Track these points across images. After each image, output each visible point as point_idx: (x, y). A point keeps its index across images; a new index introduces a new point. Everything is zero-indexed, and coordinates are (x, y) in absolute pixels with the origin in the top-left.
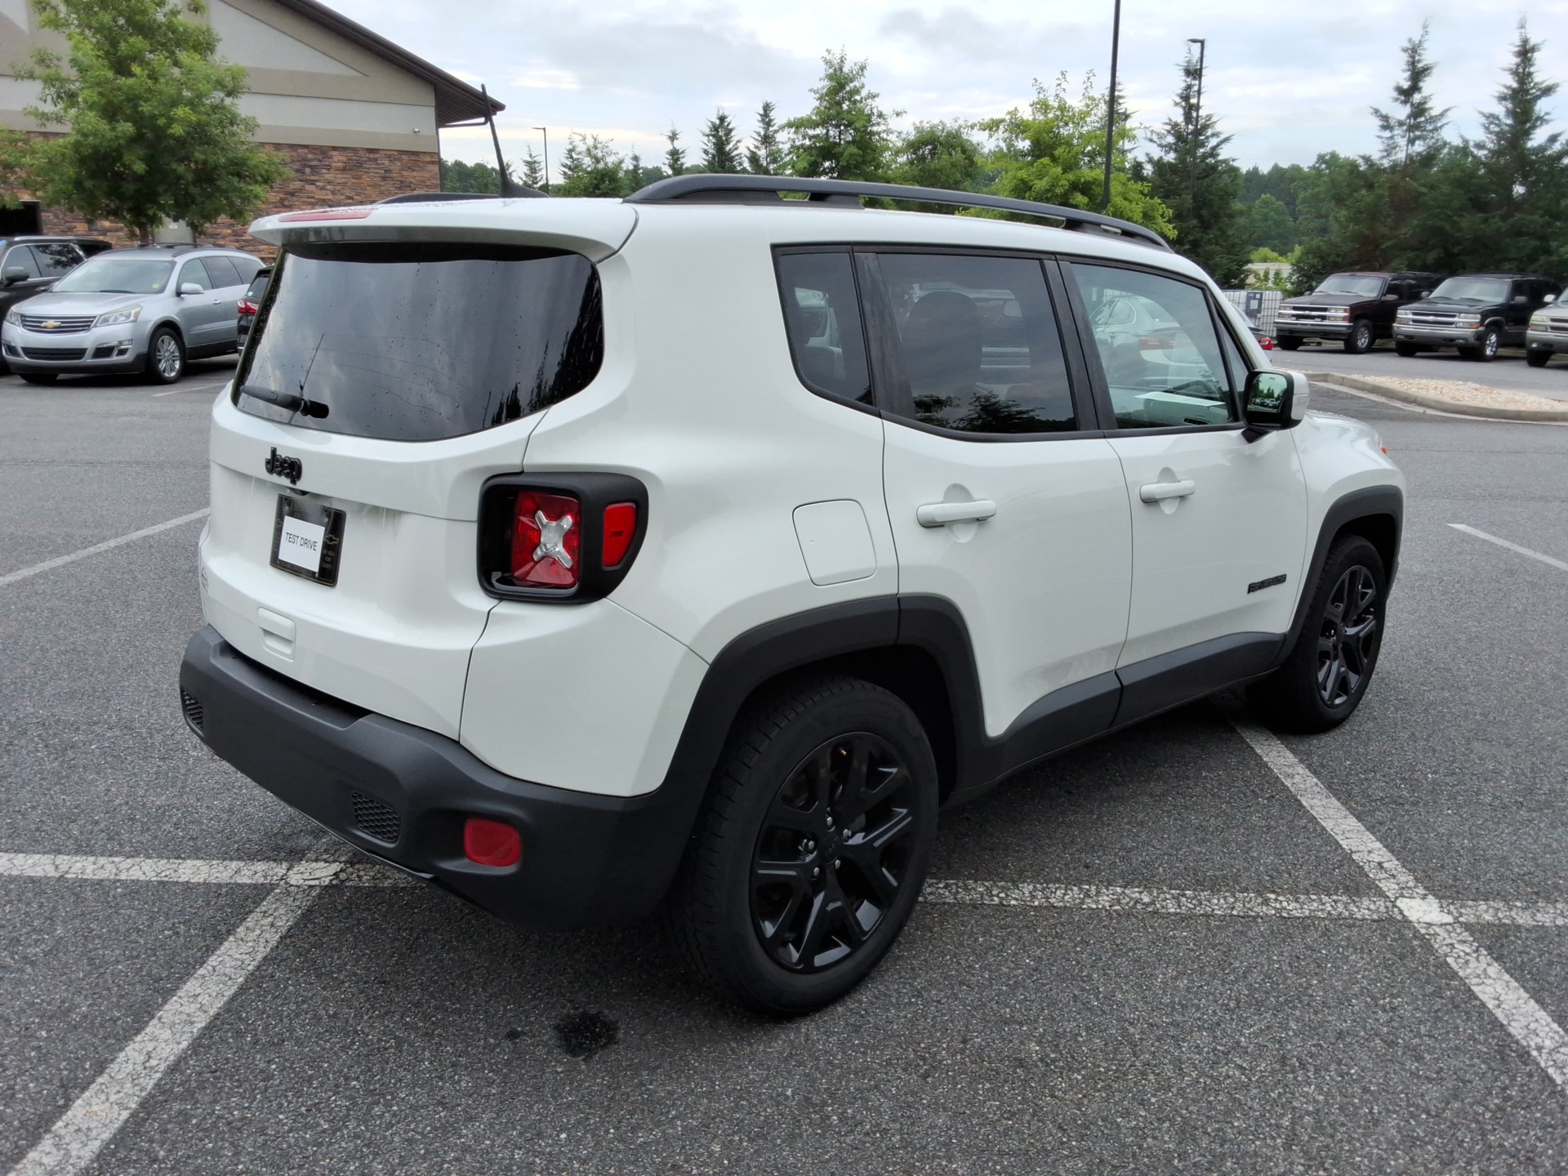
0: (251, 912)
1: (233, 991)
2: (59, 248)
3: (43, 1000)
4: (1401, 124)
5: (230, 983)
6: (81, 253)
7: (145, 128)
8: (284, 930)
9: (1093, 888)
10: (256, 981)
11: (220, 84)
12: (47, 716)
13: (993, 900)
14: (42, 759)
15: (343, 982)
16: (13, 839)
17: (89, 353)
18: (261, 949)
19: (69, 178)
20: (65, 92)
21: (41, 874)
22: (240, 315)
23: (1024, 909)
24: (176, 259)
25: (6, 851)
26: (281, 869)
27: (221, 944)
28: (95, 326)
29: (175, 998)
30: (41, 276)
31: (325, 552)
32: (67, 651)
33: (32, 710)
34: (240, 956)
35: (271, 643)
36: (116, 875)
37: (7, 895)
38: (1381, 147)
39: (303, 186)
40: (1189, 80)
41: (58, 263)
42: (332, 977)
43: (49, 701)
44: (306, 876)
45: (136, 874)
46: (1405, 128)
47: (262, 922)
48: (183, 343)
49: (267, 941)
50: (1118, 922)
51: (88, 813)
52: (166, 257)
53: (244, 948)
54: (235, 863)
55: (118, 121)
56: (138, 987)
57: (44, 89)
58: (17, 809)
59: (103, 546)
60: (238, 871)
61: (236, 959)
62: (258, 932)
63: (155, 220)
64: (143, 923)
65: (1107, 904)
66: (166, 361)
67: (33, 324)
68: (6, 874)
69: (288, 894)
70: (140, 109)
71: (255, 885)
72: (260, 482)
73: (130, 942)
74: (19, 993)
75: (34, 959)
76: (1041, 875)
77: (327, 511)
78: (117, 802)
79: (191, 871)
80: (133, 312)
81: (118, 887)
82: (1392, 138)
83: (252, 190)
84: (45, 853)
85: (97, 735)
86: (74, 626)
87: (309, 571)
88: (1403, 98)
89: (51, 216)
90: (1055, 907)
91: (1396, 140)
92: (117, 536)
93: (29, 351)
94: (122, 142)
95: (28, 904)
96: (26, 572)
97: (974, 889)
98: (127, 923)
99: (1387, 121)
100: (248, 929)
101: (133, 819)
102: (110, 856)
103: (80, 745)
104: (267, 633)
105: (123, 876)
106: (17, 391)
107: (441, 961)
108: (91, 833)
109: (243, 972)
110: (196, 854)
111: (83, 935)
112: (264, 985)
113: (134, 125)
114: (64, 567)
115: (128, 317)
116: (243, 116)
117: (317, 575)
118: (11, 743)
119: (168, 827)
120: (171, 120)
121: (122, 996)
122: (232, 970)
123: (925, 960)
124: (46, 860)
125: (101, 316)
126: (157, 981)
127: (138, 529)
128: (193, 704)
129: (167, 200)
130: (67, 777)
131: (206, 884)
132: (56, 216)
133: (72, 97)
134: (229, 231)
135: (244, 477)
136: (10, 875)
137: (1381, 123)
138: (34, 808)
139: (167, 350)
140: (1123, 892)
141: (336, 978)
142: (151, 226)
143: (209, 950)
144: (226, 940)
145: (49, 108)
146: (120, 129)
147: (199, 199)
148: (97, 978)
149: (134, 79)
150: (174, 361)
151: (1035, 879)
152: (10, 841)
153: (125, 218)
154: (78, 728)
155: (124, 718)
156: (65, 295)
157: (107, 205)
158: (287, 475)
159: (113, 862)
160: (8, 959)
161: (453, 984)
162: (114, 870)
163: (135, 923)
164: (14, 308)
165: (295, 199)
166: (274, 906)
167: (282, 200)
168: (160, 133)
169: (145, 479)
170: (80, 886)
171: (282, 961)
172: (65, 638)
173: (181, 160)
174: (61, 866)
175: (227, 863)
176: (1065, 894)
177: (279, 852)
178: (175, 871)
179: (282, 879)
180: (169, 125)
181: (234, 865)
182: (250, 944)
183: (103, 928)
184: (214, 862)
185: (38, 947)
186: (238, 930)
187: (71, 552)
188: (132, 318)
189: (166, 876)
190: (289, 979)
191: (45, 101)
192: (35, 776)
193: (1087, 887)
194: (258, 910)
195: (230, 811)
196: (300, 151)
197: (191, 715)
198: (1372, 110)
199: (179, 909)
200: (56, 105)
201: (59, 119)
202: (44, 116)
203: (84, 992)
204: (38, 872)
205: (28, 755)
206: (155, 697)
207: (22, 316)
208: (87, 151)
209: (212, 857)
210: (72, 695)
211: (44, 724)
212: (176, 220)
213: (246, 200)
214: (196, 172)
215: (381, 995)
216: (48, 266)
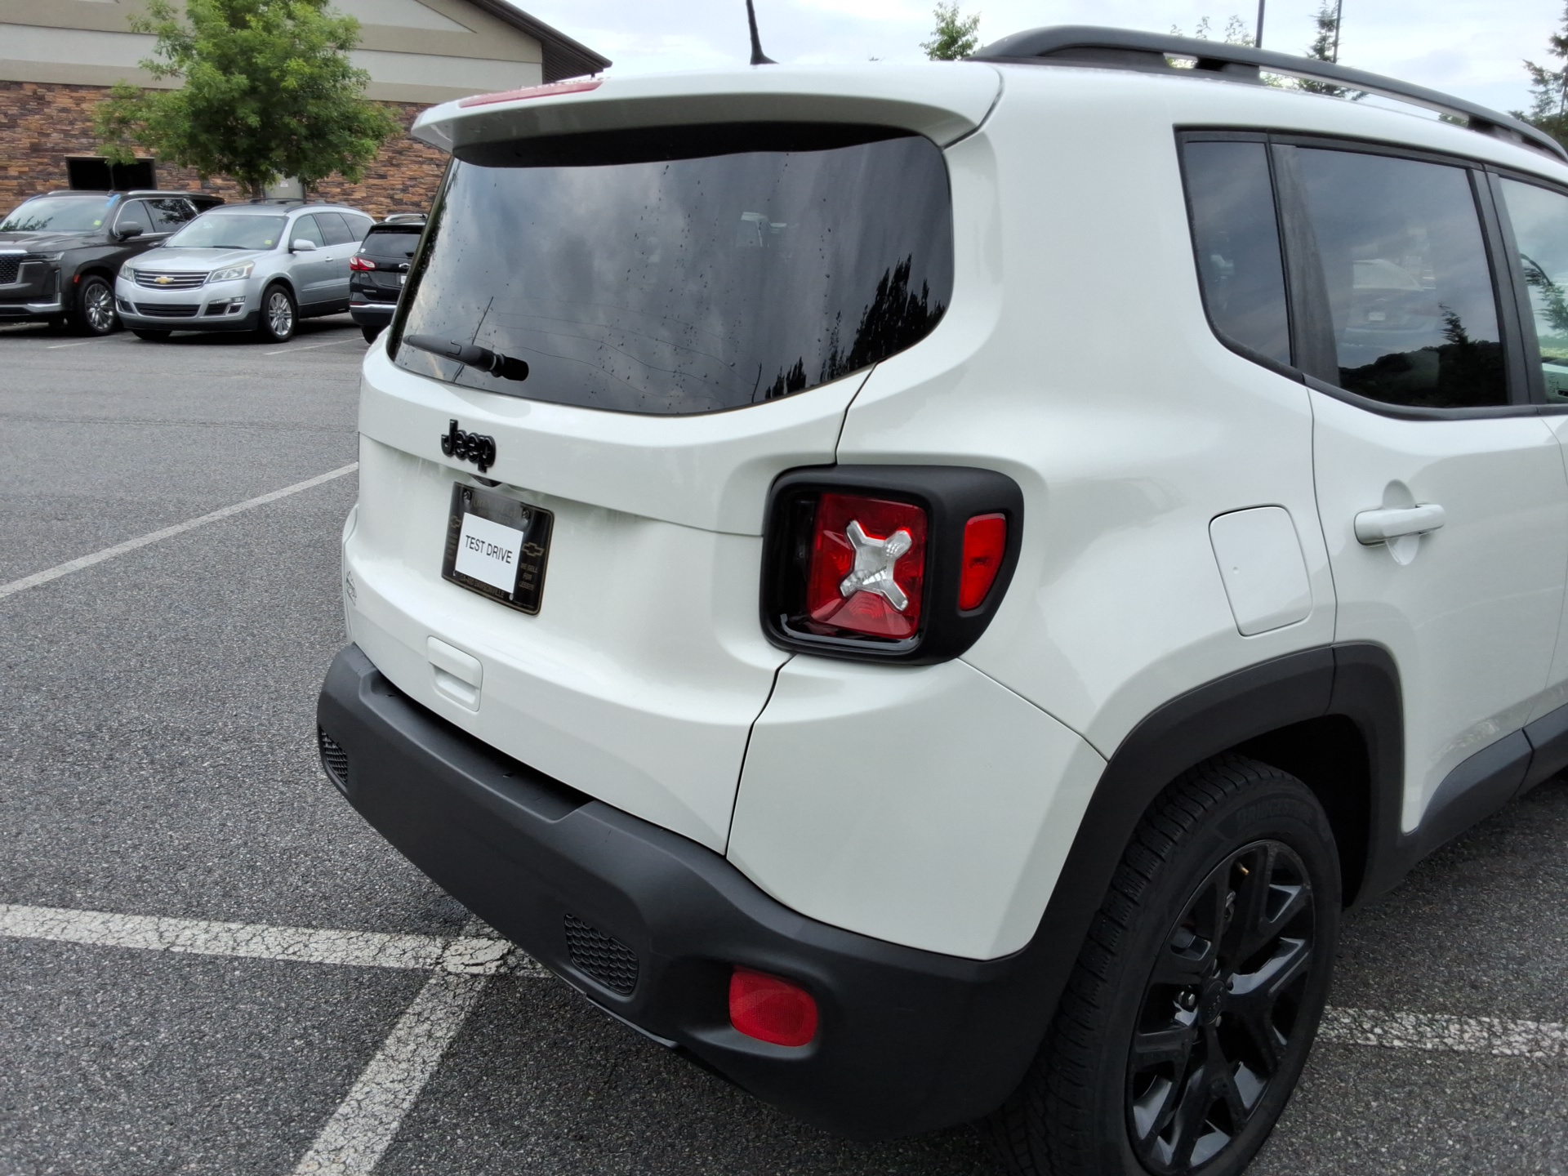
0: (402, 1013)
1: (386, 1144)
2: (171, 204)
3: (140, 1148)
4: (1556, 77)
5: (380, 1130)
6: (193, 208)
7: (258, 80)
8: (445, 1043)
9: (1496, 1021)
10: (414, 1125)
11: (332, 35)
12: (154, 722)
13: (1368, 1039)
14: (147, 779)
15: (527, 1135)
16: (109, 891)
17: (202, 310)
18: (418, 1074)
19: (185, 131)
20: (180, 45)
21: (141, 945)
22: (352, 272)
23: (1415, 1057)
24: (288, 215)
25: (101, 910)
26: (434, 948)
27: (366, 1064)
28: (208, 282)
29: (311, 1153)
30: (155, 231)
31: (524, 566)
32: (178, 640)
33: (137, 714)
34: (390, 1085)
35: (445, 684)
36: (234, 949)
37: (99, 976)
38: (1534, 102)
39: (411, 145)
40: (1323, 31)
41: (171, 218)
42: (512, 1127)
43: (156, 702)
44: (466, 959)
45: (257, 949)
46: (1561, 81)
47: (417, 1030)
48: (295, 301)
49: (424, 1062)
50: (1550, 1079)
51: (199, 857)
52: (278, 212)
53: (397, 1074)
54: (378, 935)
55: (232, 74)
56: (263, 1132)
57: (159, 41)
58: (115, 849)
59: (217, 515)
60: (382, 949)
61: (387, 1090)
62: (412, 1046)
63: (267, 177)
64: (267, 1026)
65: (1525, 1049)
66: (278, 319)
67: (146, 279)
68: (99, 944)
69: (446, 986)
70: (254, 60)
71: (405, 970)
72: (431, 465)
73: (251, 1055)
74: (110, 1134)
75: (130, 1078)
76: (1415, 999)
77: (526, 508)
78: (234, 842)
79: (325, 947)
80: (246, 268)
81: (235, 969)
82: (1546, 92)
83: (363, 144)
84: (147, 914)
85: (210, 749)
86: (185, 609)
87: (500, 591)
88: (1559, 50)
89: (164, 173)
90: (1457, 1052)
91: (1551, 95)
92: (231, 503)
93: (142, 307)
94: (236, 95)
95: (125, 991)
96: (135, 543)
97: (1336, 1019)
98: (246, 1025)
99: (1541, 75)
100: (399, 1040)
101: (252, 867)
102: (225, 920)
103: (191, 761)
104: (439, 670)
105: (242, 953)
106: (131, 347)
107: (651, 1104)
108: (203, 886)
109: (397, 1113)
110: (330, 920)
111: (191, 1043)
112: (426, 1136)
113: (248, 78)
114: (175, 537)
115: (240, 273)
116: (355, 69)
117: (511, 598)
118: (111, 758)
119: (295, 880)
120: (284, 73)
121: (241, 1147)
122: (383, 1107)
123: (1308, 1138)
124: (148, 922)
125: (214, 271)
126: (287, 1123)
127: (253, 496)
128: (335, 750)
129: (279, 155)
130: (176, 805)
131: (344, 968)
132: (170, 174)
133: (186, 49)
134: (339, 190)
135: (407, 457)
136: (104, 946)
137: (1534, 77)
138: (135, 847)
139: (280, 308)
140: (1539, 1030)
141: (518, 1126)
142: (264, 183)
143: (352, 1074)
144: (372, 1057)
145: (163, 61)
146: (235, 80)
147: (311, 155)
148: (209, 1114)
149: (249, 31)
150: (286, 319)
151: (1412, 1004)
152: (106, 894)
153: (237, 174)
154: (189, 739)
155: (241, 727)
156: (178, 250)
157: (220, 161)
158: (473, 459)
159: (230, 930)
160: (98, 1078)
161: (672, 1146)
162: (231, 942)
163: (257, 1026)
164: (128, 263)
165: (403, 158)
166: (430, 1005)
167: (391, 158)
168: (274, 86)
169: (259, 441)
170: (189, 965)
171: (446, 1095)
172: (176, 623)
173: (294, 114)
174: (166, 934)
175: (368, 935)
176: (1462, 1031)
177: (430, 921)
178: (306, 946)
179: (438, 963)
180: (282, 78)
181: (378, 938)
182: (404, 1065)
183: (217, 1032)
184: (353, 934)
185: (136, 1059)
186: (387, 1042)
187: (183, 521)
188: (245, 275)
189: (294, 953)
190: (457, 1125)
191: (160, 54)
192: (138, 803)
193: (1487, 1020)
194: (410, 1010)
195: (367, 859)
196: (408, 108)
197: (331, 762)
198: (1525, 64)
199: (312, 1004)
200: (170, 58)
201: (173, 73)
202: (157, 69)
203: (194, 1138)
204: (137, 942)
205: (131, 774)
206: (276, 699)
207: (135, 271)
208: (202, 104)
209: (349, 926)
210: (183, 693)
211: (150, 732)
212: (288, 176)
213: (357, 154)
214: (308, 127)
215: (580, 1160)
216: (161, 220)
